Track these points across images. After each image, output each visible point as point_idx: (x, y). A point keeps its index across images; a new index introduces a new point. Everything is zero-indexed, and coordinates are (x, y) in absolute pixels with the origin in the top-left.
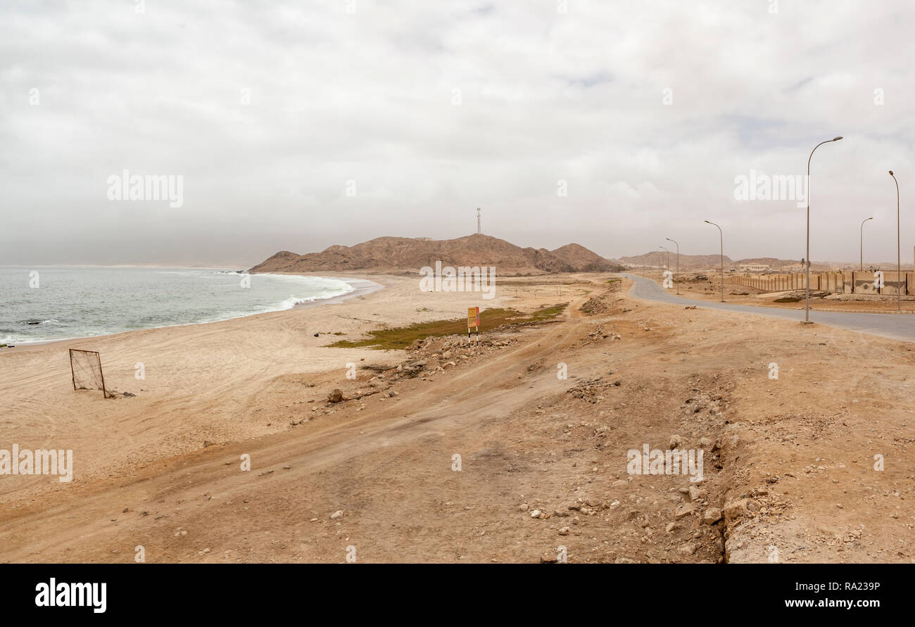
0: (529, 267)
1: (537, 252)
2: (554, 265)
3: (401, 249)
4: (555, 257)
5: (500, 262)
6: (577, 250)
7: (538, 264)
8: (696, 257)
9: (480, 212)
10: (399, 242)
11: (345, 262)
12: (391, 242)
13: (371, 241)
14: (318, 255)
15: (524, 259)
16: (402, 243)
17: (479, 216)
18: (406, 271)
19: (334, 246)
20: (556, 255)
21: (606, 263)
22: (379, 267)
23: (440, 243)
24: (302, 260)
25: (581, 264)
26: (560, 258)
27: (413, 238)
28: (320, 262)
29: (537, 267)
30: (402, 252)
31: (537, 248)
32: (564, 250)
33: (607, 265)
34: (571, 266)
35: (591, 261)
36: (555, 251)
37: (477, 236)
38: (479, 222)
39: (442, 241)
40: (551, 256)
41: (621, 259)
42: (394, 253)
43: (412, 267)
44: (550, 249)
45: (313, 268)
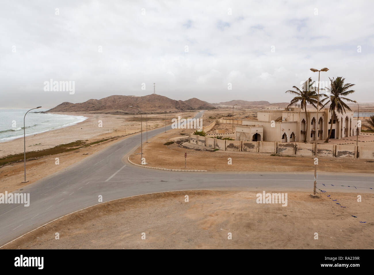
0: (172, 108)
1: (177, 102)
2: (185, 107)
3: (120, 101)
4: (185, 104)
5: (159, 106)
6: (195, 100)
7: (177, 107)
8: (253, 102)
9: (155, 84)
10: (119, 98)
11: (93, 107)
12: (115, 97)
13: (108, 97)
14: (81, 104)
15: (171, 105)
16: (120, 98)
17: (154, 86)
18: (116, 111)
19: (91, 99)
20: (185, 103)
21: (208, 106)
22: (106, 109)
23: (137, 98)
24: (73, 106)
25: (197, 106)
26: (187, 104)
27: (127, 95)
28: (81, 107)
29: (176, 108)
30: (120, 102)
31: (178, 100)
32: (190, 100)
33: (208, 107)
34: (192, 107)
35: (201, 105)
36: (186, 101)
37: (153, 95)
38: (154, 89)
39: (138, 97)
40: (183, 103)
41: (220, 103)
42: (117, 102)
43: (120, 109)
44: (183, 100)
45: (76, 110)
